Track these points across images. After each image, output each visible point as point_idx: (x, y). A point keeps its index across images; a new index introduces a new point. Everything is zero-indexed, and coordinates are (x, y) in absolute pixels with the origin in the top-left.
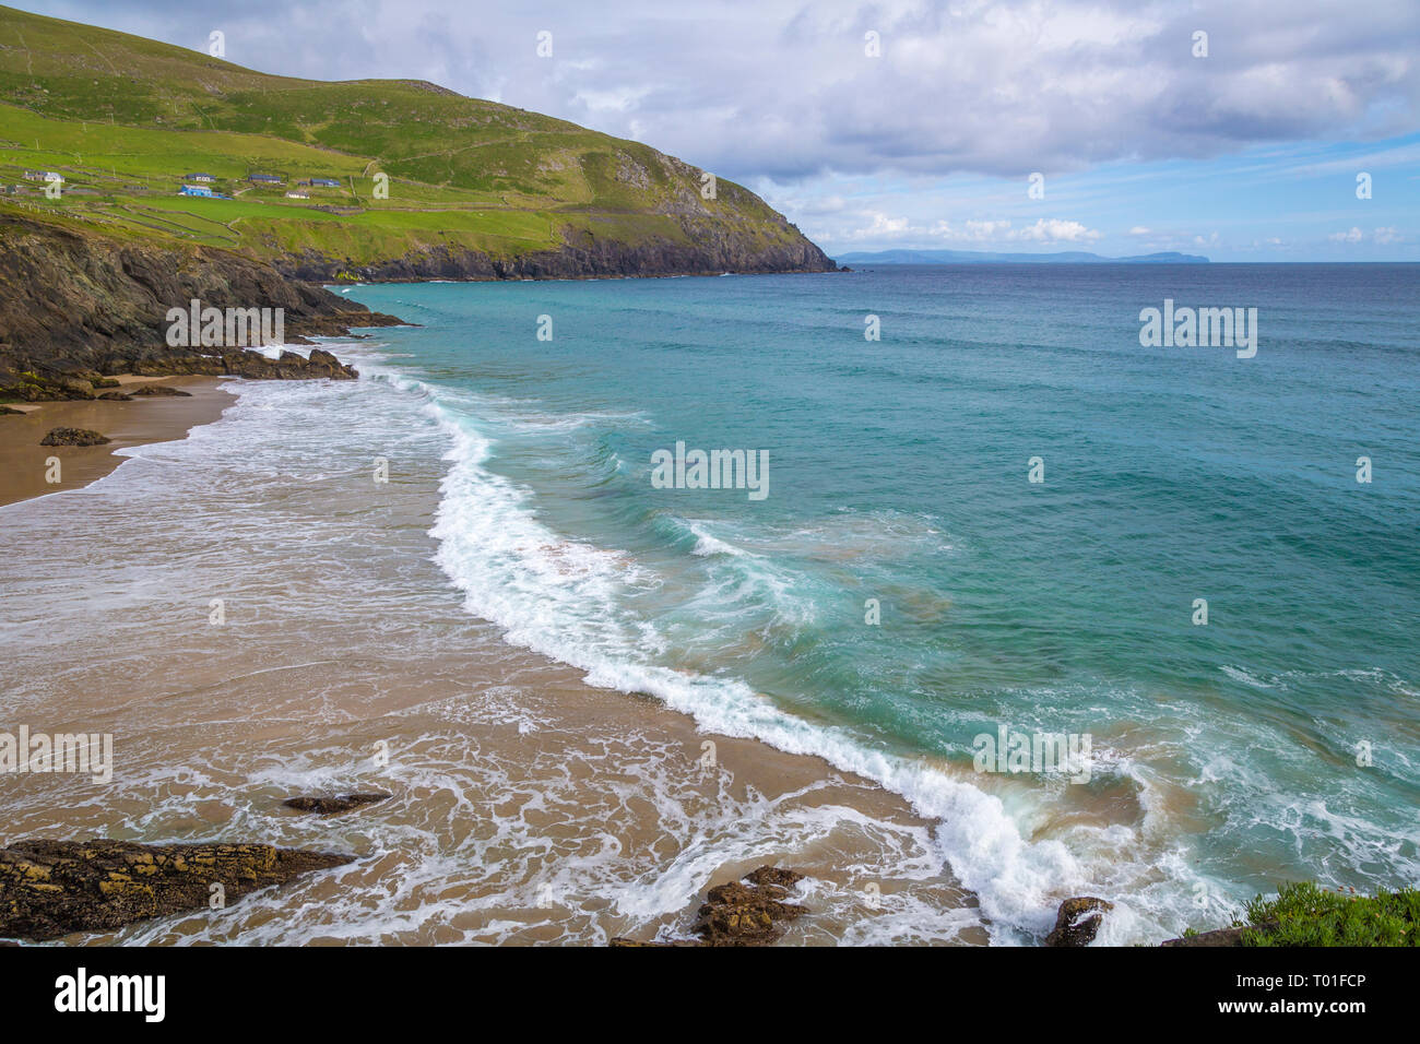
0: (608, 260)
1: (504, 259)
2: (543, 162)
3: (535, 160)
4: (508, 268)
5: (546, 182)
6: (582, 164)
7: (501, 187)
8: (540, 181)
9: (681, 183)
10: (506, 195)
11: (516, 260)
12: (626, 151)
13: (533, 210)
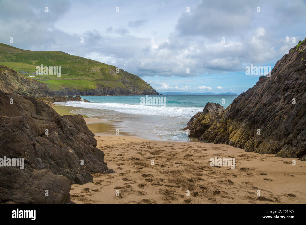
0: (107, 91)
1: (83, 91)
2: (91, 70)
3: (89, 69)
4: (84, 93)
5: (92, 74)
6: (100, 70)
7: (81, 75)
8: (90, 74)
9: (123, 75)
10: (83, 77)
11: (86, 91)
12: (111, 68)
13: (89, 80)
